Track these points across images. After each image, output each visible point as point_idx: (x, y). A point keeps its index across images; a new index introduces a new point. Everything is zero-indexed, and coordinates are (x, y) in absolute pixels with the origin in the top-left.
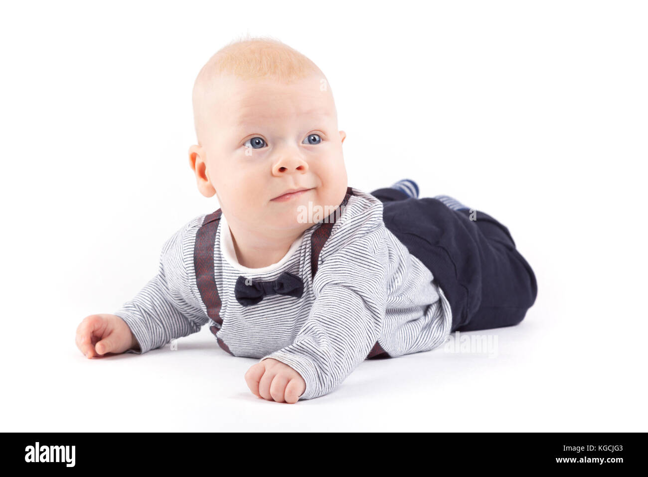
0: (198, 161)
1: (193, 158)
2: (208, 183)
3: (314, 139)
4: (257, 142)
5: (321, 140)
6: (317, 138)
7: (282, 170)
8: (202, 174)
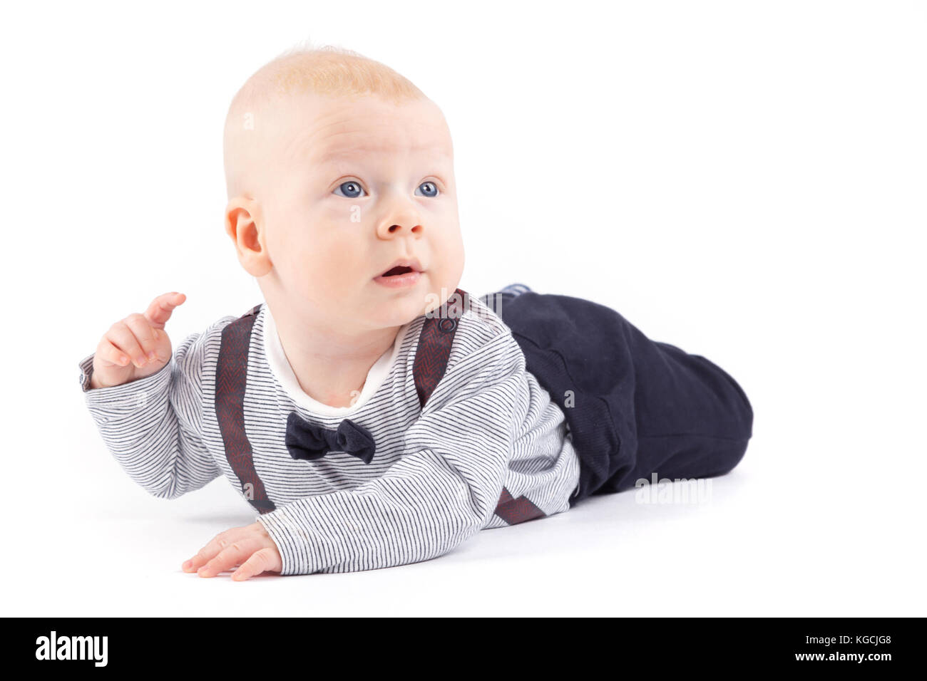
0: (242, 222)
1: (233, 218)
2: (261, 254)
3: (428, 189)
4: (349, 188)
5: (438, 193)
6: (431, 187)
7: (393, 229)
8: (251, 238)
